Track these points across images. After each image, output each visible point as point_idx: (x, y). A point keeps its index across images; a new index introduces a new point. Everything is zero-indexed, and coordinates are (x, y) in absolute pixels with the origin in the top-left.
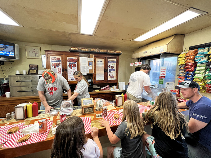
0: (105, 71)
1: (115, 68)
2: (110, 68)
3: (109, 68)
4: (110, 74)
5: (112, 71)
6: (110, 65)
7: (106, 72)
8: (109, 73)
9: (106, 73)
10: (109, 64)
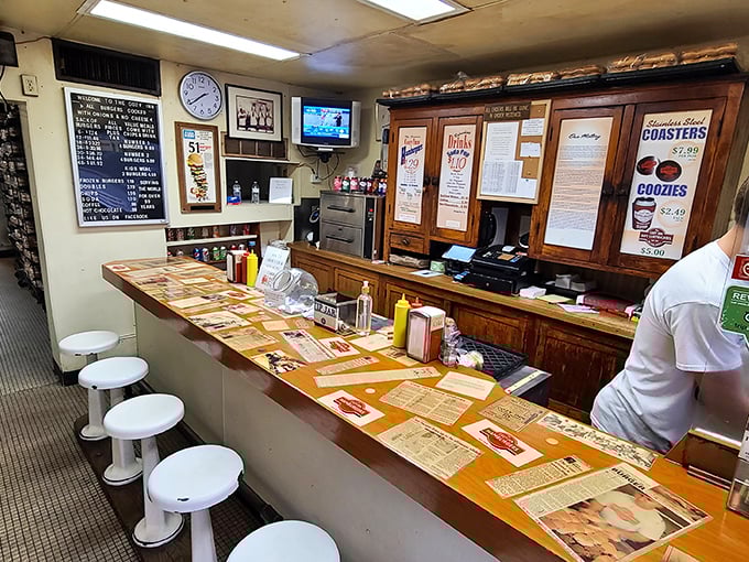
0: (605, 197)
1: (689, 177)
2: (653, 179)
3: (639, 179)
4: (642, 216)
5: (659, 200)
6: (649, 159)
7: (614, 197)
8: (636, 208)
9: (613, 208)
10: (647, 149)
